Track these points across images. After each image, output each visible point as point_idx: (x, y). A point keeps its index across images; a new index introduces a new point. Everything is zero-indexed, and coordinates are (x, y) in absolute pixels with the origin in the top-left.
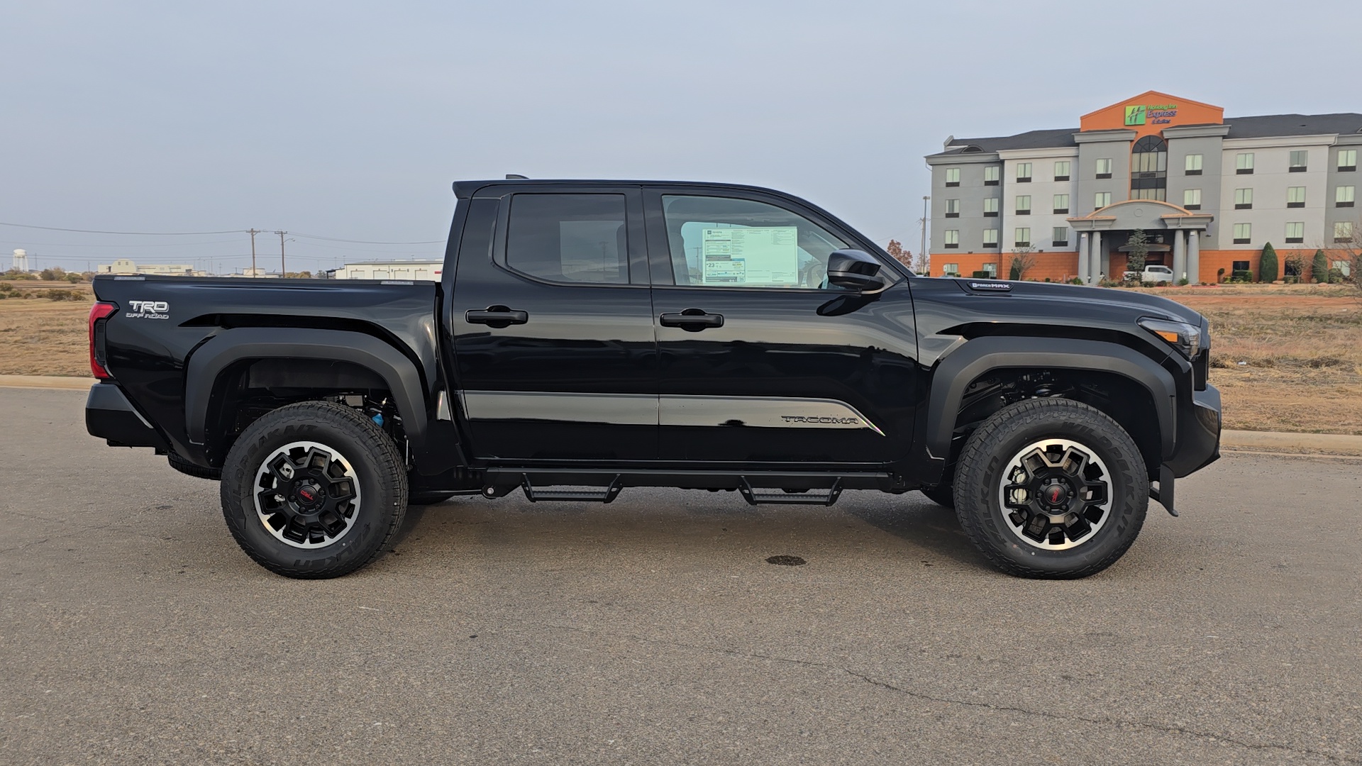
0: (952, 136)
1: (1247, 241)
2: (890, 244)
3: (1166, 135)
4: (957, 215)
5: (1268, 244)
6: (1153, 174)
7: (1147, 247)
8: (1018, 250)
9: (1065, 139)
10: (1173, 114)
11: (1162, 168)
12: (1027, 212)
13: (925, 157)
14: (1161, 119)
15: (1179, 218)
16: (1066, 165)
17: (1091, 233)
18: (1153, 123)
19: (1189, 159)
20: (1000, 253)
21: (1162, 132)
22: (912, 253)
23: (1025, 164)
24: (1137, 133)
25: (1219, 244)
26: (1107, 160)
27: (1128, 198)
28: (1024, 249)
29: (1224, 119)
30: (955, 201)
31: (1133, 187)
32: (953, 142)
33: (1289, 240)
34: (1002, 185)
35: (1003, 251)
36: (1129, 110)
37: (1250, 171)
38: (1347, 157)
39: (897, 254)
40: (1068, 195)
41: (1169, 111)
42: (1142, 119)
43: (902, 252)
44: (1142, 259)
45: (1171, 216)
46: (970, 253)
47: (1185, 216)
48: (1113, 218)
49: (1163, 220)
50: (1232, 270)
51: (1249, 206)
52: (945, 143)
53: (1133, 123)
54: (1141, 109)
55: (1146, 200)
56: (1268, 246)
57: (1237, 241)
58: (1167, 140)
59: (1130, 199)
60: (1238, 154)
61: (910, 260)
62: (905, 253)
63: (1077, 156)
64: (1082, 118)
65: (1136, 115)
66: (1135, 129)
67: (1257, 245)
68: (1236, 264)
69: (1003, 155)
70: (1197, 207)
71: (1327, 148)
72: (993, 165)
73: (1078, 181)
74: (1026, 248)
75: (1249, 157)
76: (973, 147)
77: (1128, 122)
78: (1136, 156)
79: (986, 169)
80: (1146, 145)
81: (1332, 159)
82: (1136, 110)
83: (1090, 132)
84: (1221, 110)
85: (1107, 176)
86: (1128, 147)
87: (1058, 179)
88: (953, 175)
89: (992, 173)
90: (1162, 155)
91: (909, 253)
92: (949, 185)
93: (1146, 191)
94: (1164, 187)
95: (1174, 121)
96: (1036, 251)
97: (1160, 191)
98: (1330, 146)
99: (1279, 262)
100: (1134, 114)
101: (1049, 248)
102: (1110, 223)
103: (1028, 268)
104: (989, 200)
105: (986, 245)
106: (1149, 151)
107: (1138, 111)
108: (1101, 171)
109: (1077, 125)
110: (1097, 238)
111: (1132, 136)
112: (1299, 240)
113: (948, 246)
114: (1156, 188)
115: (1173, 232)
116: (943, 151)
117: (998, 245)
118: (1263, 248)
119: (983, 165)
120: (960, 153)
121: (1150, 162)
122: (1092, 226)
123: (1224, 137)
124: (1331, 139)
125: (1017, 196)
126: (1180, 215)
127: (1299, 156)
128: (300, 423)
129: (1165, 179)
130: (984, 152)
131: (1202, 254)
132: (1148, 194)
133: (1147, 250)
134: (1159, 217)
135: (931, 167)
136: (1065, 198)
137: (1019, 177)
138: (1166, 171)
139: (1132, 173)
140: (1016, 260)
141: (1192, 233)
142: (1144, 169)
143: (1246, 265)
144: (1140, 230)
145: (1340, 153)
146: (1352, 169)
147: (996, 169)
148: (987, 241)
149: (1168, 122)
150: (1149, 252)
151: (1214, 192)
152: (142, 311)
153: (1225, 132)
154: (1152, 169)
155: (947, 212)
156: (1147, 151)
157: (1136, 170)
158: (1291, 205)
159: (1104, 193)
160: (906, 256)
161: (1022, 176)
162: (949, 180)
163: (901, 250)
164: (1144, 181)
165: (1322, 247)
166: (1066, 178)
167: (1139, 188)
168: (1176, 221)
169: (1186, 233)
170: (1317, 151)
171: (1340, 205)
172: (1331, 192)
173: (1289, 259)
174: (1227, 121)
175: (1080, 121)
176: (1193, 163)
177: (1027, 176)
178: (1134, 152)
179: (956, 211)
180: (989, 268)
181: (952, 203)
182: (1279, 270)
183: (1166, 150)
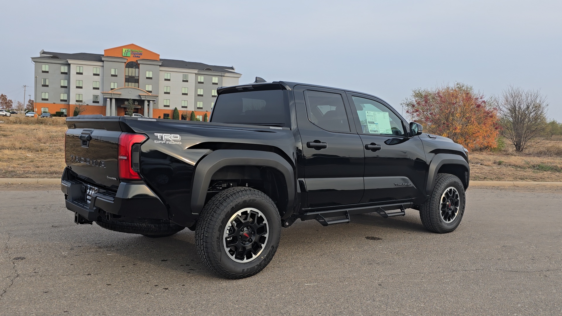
0: (43, 50)
1: (168, 106)
2: (1, 96)
3: (139, 62)
4: (47, 86)
5: (176, 108)
6: (133, 77)
7: (134, 106)
8: (78, 103)
9: (98, 58)
10: (141, 54)
11: (137, 75)
12: (81, 88)
13: (31, 58)
14: (137, 55)
15: (146, 96)
16: (98, 69)
17: (111, 99)
18: (133, 57)
19: (147, 72)
20: (69, 105)
21: (137, 61)
22: (13, 101)
23: (80, 67)
24: (127, 60)
25: (159, 106)
26: (115, 69)
27: (124, 86)
28: (81, 103)
29: (160, 59)
30: (46, 79)
31: (126, 81)
32: (44, 53)
33: (183, 107)
34: (70, 74)
35: (70, 103)
36: (124, 50)
37: (169, 80)
38: (201, 79)
39: (5, 101)
40: (99, 82)
41: (140, 53)
42: (129, 54)
43: (8, 100)
44: (132, 111)
45: (143, 94)
46: (54, 103)
47: (148, 95)
48: (120, 93)
49: (140, 96)
50: (163, 117)
51: (169, 93)
52: (40, 53)
53: (126, 56)
54: (129, 50)
55: (131, 87)
56: (176, 109)
57: (165, 106)
58: (139, 64)
59: (125, 86)
60: (166, 73)
61: (12, 104)
62: (9, 100)
63: (103, 66)
64: (105, 51)
65: (127, 53)
66: (127, 58)
67: (172, 108)
68: (165, 115)
69: (70, 61)
70: (150, 92)
71: (195, 74)
72: (65, 65)
73: (103, 76)
74: (82, 103)
75: (169, 74)
76: (55, 56)
77: (124, 55)
78: (127, 69)
79: (61, 66)
80: (130, 65)
81: (196, 79)
82: (127, 50)
83: (108, 57)
84: (159, 55)
85: (116, 76)
86: (124, 65)
87: (94, 75)
88: (45, 68)
89: (64, 69)
90: (137, 70)
91: (11, 101)
92: (43, 72)
93: (131, 83)
94: (138, 83)
95: (142, 57)
96: (86, 104)
97: (137, 84)
98: (196, 74)
99: (180, 115)
100: (126, 52)
101: (91, 104)
102: (119, 95)
103: (82, 112)
104: (63, 81)
105: (61, 100)
106: (132, 67)
107: (128, 51)
108: (113, 73)
109: (103, 53)
110: (114, 101)
111: (126, 61)
112: (186, 107)
113: (43, 99)
114: (135, 82)
115: (144, 101)
116: (39, 56)
117: (68, 101)
118: (174, 109)
119: (60, 65)
120: (49, 58)
121: (132, 72)
122: (111, 96)
123: (160, 66)
124: (196, 71)
125: (76, 80)
126: (146, 94)
127: (185, 76)
128: (249, 199)
129: (138, 80)
130: (61, 59)
131: (154, 110)
132: (132, 85)
133: (134, 107)
134: (138, 94)
135: (34, 63)
136: (98, 83)
137: (77, 72)
138: (139, 76)
139: (125, 76)
140: (77, 108)
141: (151, 102)
142: (130, 75)
143: (168, 115)
144: (131, 99)
145: (199, 77)
146: (202, 83)
147: (66, 67)
148: (62, 98)
149: (139, 57)
150: (135, 108)
151: (156, 86)
152: (164, 139)
153: (160, 64)
154: (133, 75)
155: (43, 84)
156: (131, 68)
157: (127, 75)
158: (183, 94)
159: (114, 83)
160: (10, 102)
161: (79, 72)
162: (44, 70)
163: (7, 99)
164: (131, 80)
165: (194, 110)
166: (98, 75)
167: (128, 82)
168: (145, 97)
169: (149, 101)
170: (191, 75)
171: (199, 95)
172: (196, 91)
173: (183, 114)
174: (161, 60)
175: (104, 52)
176: (149, 74)
177: (81, 72)
178: (126, 67)
179: (47, 84)
180: (64, 111)
181: (45, 80)
182: (180, 117)
183: (139, 68)
